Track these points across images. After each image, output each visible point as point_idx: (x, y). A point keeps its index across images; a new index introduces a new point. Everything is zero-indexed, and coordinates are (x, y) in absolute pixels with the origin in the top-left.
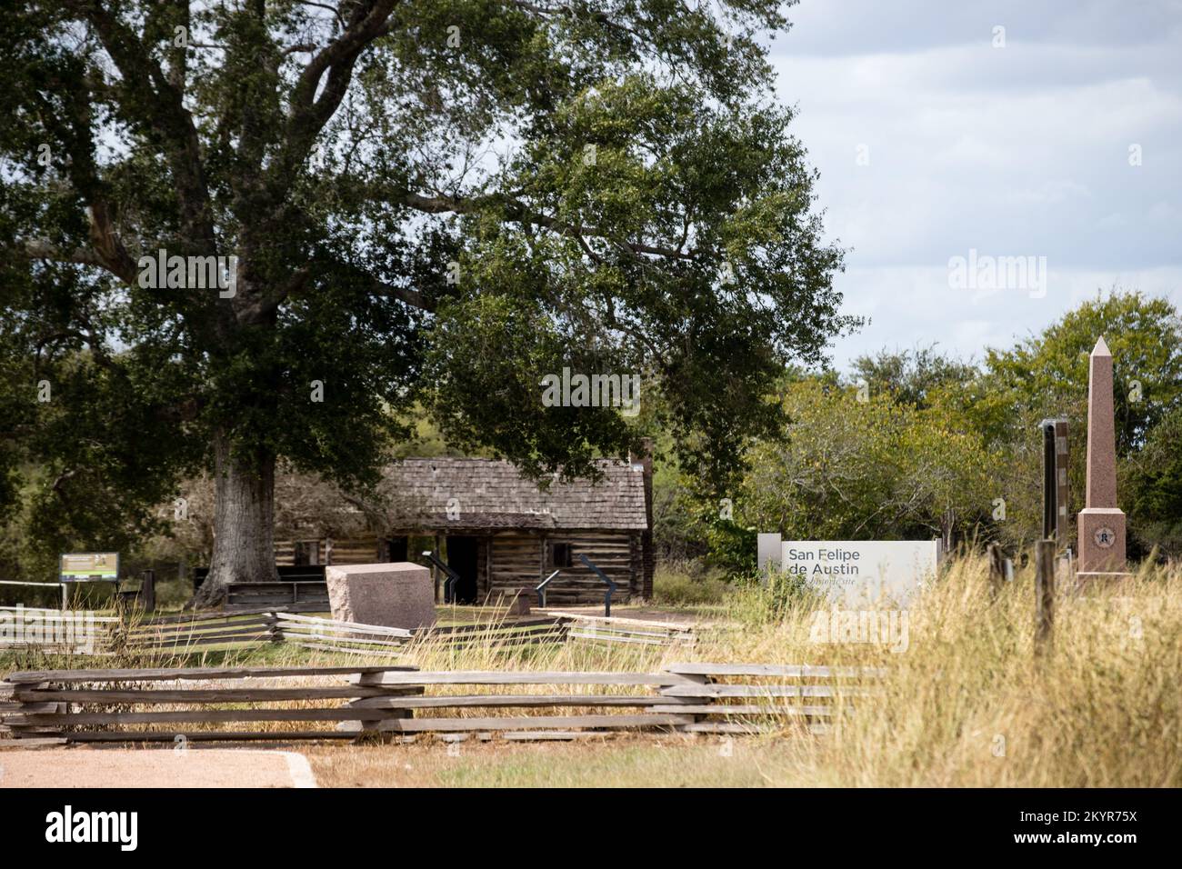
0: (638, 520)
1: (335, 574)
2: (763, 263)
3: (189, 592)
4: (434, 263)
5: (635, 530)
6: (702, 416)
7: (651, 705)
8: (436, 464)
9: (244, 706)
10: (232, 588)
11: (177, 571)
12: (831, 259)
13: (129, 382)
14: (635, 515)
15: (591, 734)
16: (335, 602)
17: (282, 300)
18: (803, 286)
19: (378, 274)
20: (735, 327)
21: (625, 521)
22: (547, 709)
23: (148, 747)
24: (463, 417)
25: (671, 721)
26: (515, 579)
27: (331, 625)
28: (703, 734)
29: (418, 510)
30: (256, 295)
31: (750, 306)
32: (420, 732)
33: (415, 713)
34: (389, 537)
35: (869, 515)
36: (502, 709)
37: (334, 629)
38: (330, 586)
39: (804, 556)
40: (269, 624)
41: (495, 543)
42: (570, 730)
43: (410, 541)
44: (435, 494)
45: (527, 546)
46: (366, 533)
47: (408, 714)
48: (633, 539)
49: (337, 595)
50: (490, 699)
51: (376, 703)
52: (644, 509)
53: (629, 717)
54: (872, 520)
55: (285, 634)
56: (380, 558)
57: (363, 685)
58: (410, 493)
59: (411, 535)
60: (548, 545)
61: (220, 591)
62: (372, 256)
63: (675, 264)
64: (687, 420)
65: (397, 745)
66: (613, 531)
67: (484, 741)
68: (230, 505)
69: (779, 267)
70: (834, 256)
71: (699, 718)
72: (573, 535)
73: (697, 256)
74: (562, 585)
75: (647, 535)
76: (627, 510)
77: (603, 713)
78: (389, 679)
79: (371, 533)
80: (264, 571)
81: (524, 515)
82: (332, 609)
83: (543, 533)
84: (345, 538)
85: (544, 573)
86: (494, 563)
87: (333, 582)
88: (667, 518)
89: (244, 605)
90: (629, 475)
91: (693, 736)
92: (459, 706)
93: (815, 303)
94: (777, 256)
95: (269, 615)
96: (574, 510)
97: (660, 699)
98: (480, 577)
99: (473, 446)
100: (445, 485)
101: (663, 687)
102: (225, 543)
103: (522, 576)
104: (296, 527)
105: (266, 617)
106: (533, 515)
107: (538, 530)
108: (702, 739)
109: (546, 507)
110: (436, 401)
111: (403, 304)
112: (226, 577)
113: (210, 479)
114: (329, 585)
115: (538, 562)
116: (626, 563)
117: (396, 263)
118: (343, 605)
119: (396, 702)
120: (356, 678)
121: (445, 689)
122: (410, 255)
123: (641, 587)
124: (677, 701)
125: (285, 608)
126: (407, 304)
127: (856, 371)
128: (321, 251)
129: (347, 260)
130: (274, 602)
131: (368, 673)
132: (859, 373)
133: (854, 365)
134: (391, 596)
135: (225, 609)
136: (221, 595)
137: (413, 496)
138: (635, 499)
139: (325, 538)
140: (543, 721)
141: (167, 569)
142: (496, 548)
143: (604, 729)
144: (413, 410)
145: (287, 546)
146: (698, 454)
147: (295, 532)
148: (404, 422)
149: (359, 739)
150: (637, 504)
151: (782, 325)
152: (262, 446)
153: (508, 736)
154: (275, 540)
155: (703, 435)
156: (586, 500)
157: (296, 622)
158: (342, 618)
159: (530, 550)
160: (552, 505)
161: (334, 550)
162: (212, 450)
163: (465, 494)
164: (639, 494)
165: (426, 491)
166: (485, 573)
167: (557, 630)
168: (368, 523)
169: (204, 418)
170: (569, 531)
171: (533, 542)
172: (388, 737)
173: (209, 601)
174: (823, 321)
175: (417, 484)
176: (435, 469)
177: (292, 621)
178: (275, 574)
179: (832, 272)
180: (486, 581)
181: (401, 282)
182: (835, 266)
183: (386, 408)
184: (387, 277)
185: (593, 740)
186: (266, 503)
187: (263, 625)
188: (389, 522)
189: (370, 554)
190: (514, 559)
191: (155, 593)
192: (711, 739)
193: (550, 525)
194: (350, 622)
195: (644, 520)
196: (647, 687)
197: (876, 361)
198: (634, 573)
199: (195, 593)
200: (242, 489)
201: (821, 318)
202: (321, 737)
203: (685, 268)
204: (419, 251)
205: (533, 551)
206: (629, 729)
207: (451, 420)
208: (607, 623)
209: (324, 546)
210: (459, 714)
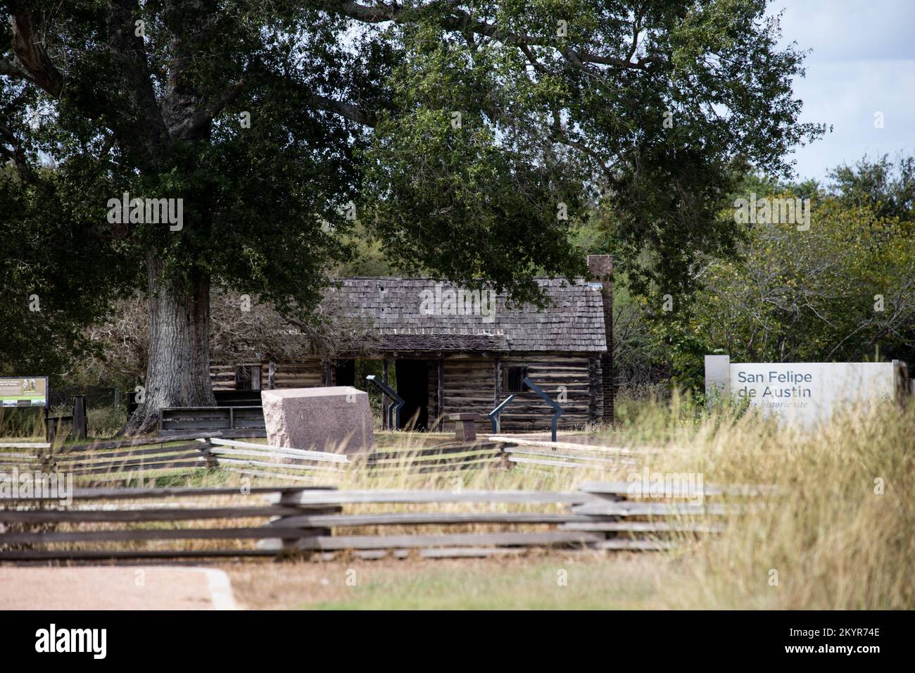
0: (597, 342)
1: (271, 398)
2: (717, 71)
3: (123, 419)
4: (373, 76)
5: (594, 352)
6: (655, 233)
7: (563, 523)
8: (384, 284)
9: (167, 525)
10: (166, 413)
11: (113, 397)
12: (790, 63)
13: (58, 199)
14: (594, 337)
15: (505, 551)
16: (271, 427)
17: (217, 114)
18: (759, 94)
19: (315, 87)
20: (688, 139)
21: (583, 343)
22: (463, 527)
23: (72, 565)
24: (406, 236)
25: (582, 539)
26: (468, 404)
27: (267, 451)
28: (614, 551)
29: (364, 333)
30: (188, 108)
31: (702, 117)
32: (338, 550)
33: (334, 531)
34: (333, 360)
35: (844, 335)
36: (419, 527)
37: (269, 454)
38: (266, 411)
39: (753, 378)
40: (203, 450)
41: (446, 367)
42: (485, 547)
43: (357, 365)
44: (383, 316)
45: (480, 369)
46: (309, 356)
47: (326, 532)
48: (592, 362)
49: (273, 419)
50: (406, 517)
51: (296, 522)
52: (604, 331)
53: (542, 533)
54: (849, 340)
55: (219, 460)
56: (325, 382)
57: (283, 505)
58: (356, 315)
59: (358, 359)
60: (502, 368)
61: (154, 416)
62: (309, 69)
63: (624, 73)
64: (638, 238)
65: (316, 562)
66: (570, 354)
67: (401, 559)
68: (164, 329)
69: (733, 75)
70: (792, 61)
71: (610, 535)
72: (529, 358)
73: (647, 65)
74: (517, 411)
75: (607, 358)
76: (585, 331)
77: (516, 531)
78: (308, 498)
79: (315, 356)
80: (200, 397)
81: (476, 337)
82: (268, 435)
83: (497, 356)
84: (288, 362)
85: (498, 398)
86: (446, 388)
87: (269, 407)
88: (631, 340)
89: (179, 430)
90: (587, 294)
91: (603, 553)
92: (377, 524)
93: (773, 111)
94: (731, 63)
95: (203, 440)
96: (529, 331)
97: (572, 516)
98: (431, 402)
99: (417, 266)
100: (393, 305)
101: (575, 505)
102: (159, 367)
103: (475, 402)
104: (236, 350)
105: (201, 443)
106: (486, 337)
107: (490, 353)
108: (613, 555)
109: (500, 328)
110: (377, 220)
111: (342, 119)
112: (161, 402)
113: (145, 299)
114: (264, 409)
115: (492, 386)
116: (584, 388)
117: (334, 75)
118: (279, 430)
119: (315, 521)
120: (276, 498)
121: (363, 507)
122: (348, 66)
123: (601, 413)
124: (589, 518)
125: (219, 433)
126: (345, 118)
127: (834, 182)
128: (256, 64)
129: (283, 72)
130: (211, 427)
131: (287, 492)
132: (838, 184)
133: (832, 176)
134: (329, 420)
135: (159, 435)
136: (155, 420)
137: (359, 318)
138: (594, 320)
139: (268, 363)
140: (458, 538)
141: (101, 394)
142: (447, 372)
143: (517, 546)
144: (353, 229)
145: (227, 370)
146: (647, 273)
147: (235, 354)
148: (345, 240)
149: (280, 557)
150: (597, 325)
151: (738, 136)
152: (195, 268)
153: (424, 553)
154: (211, 364)
155: (654, 253)
156: (542, 320)
157: (233, 448)
158: (278, 443)
159: (484, 374)
160: (506, 326)
161: (276, 375)
162: (145, 270)
163: (414, 316)
164: (598, 315)
165: (373, 313)
166: (436, 399)
167: (498, 455)
168: (312, 346)
169: (136, 237)
170: (524, 353)
171: (487, 365)
172: (307, 555)
173: (142, 427)
174: (782, 130)
175: (364, 305)
176: (382, 289)
177: (228, 447)
178: (211, 399)
179: (790, 77)
180: (436, 407)
181: (337, 96)
182: (794, 71)
183: (326, 227)
184: (325, 90)
185: (507, 557)
186: (201, 326)
187: (197, 451)
188: (334, 345)
189: (316, 378)
190: (467, 383)
191: (86, 420)
192: (621, 556)
193: (504, 347)
194: (287, 447)
195: (603, 342)
196: (559, 505)
197: (855, 171)
198: (593, 398)
199: (128, 419)
200: (177, 312)
201: (780, 127)
202: (243, 555)
203: (635, 78)
204: (358, 61)
205: (487, 375)
206: (542, 546)
207: (392, 239)
208: (554, 449)
209: (267, 371)
210: (376, 532)
